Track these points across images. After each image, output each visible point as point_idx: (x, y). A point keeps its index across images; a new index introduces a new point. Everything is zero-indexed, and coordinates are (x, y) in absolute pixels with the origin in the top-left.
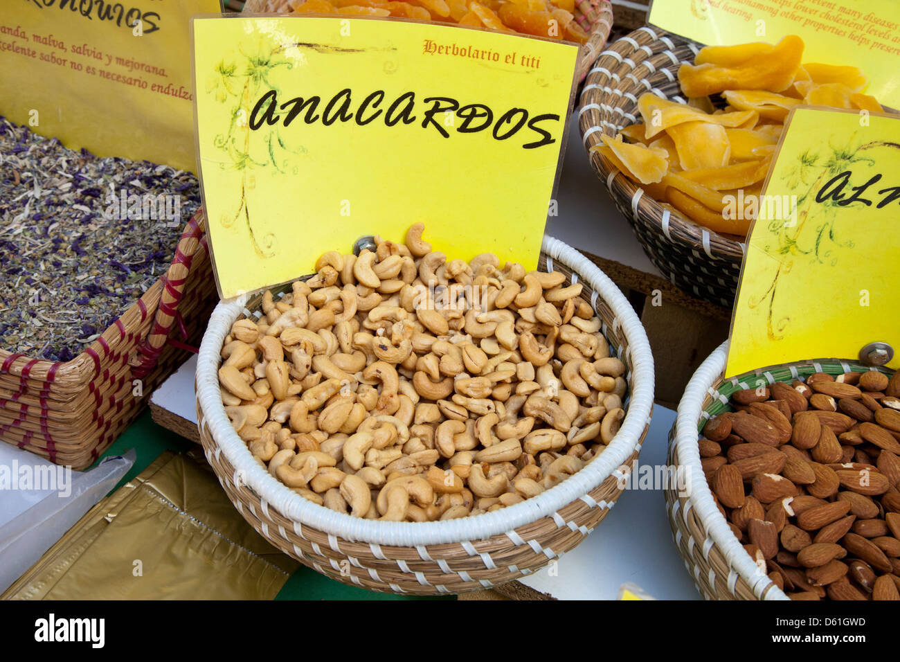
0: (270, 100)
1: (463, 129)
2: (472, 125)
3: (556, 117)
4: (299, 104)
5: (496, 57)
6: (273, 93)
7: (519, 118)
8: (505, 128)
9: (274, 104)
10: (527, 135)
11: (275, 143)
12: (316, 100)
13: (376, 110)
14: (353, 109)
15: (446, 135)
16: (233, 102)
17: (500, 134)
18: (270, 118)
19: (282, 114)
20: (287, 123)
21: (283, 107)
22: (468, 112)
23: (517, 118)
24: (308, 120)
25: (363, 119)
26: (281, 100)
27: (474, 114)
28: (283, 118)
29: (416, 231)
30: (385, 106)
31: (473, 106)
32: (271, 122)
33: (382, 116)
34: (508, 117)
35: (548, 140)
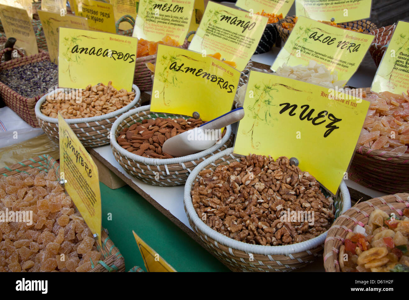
0: (77, 47)
1: (118, 58)
2: (120, 57)
3: (134, 55)
4: (83, 49)
5: (123, 41)
6: (77, 46)
7: (128, 56)
8: (126, 58)
9: (77, 48)
10: (130, 60)
11: (78, 58)
12: (87, 49)
13: (101, 53)
14: (96, 52)
15: (115, 60)
16: (68, 46)
17: (125, 59)
18: (76, 51)
19: (80, 51)
20: (81, 53)
21: (80, 49)
22: (119, 54)
23: (128, 55)
24: (85, 53)
25: (98, 54)
26: (79, 48)
27: (120, 55)
28: (80, 52)
29: (110, 83)
30: (103, 52)
31: (120, 53)
32: (77, 52)
33: (102, 54)
34: (126, 55)
35: (133, 61)
